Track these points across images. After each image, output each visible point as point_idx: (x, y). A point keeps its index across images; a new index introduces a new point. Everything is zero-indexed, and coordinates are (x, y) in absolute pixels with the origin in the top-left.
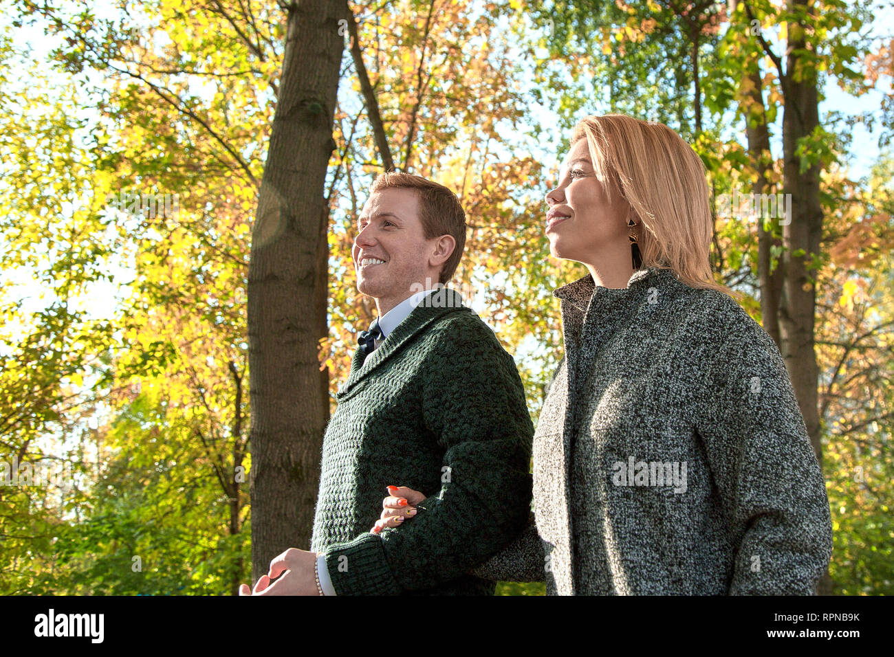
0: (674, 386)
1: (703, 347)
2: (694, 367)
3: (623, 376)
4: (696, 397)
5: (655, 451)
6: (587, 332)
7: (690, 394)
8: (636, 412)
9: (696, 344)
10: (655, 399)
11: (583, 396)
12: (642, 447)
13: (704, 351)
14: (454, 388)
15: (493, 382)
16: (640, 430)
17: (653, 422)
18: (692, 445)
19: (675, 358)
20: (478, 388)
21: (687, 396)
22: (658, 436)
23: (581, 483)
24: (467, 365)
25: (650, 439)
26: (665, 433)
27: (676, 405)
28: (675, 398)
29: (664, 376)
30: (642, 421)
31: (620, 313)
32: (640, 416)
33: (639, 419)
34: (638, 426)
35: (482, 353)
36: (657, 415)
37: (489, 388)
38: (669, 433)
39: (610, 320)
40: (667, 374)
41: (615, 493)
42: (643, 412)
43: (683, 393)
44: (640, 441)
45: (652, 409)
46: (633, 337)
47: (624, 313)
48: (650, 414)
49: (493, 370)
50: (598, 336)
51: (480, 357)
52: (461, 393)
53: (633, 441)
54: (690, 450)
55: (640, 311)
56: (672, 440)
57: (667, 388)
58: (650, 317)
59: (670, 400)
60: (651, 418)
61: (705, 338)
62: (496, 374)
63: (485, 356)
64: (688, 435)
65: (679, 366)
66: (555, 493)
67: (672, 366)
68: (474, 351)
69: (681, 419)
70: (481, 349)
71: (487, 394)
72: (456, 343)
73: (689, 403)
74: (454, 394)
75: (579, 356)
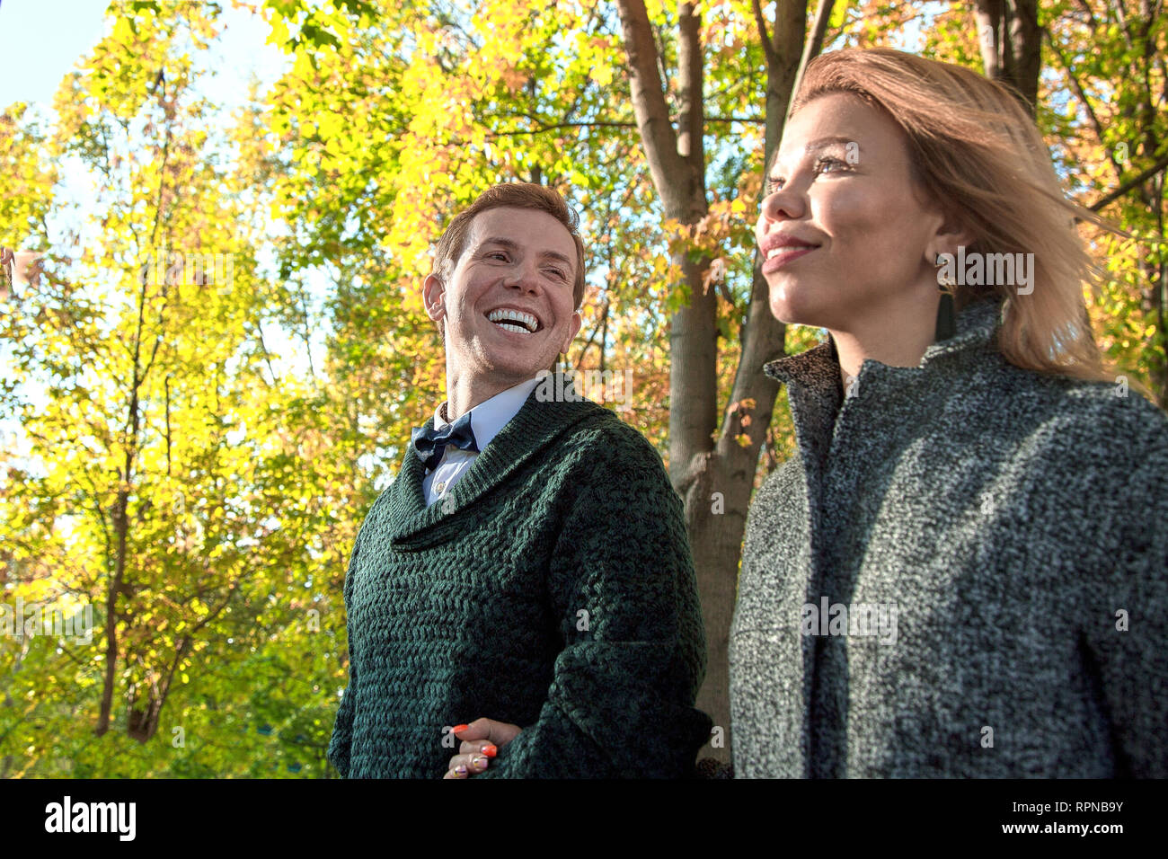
0: (1037, 546)
1: (1091, 474)
2: (1075, 512)
3: (926, 525)
4: (1081, 571)
5: (1003, 673)
6: (842, 443)
7: (1069, 563)
8: (960, 593)
9: (1077, 465)
10: (999, 571)
11: (837, 560)
12: (976, 665)
13: (1095, 481)
14: (593, 543)
15: (656, 540)
16: (972, 632)
17: (998, 617)
18: (1076, 667)
19: (1035, 491)
20: (630, 546)
21: (1063, 568)
22: (1011, 645)
23: (834, 728)
24: (621, 505)
25: (990, 648)
26: (1024, 640)
27: (1041, 584)
28: (1039, 570)
29: (1014, 525)
30: (975, 613)
31: (904, 412)
32: (969, 602)
33: (967, 610)
34: (967, 623)
35: (647, 491)
36: (1004, 602)
37: (648, 549)
38: (1031, 640)
39: (885, 424)
40: (1020, 523)
41: (912, 755)
42: (975, 594)
43: (1056, 562)
44: (972, 652)
45: (994, 590)
46: (939, 454)
47: (912, 412)
48: (990, 600)
49: (659, 522)
50: (861, 452)
51: (643, 496)
52: (602, 552)
53: (956, 652)
54: (1073, 678)
55: (948, 407)
56: (1039, 653)
57: (1023, 549)
58: (967, 421)
59: (1030, 574)
60: (994, 608)
61: (1095, 456)
62: (662, 529)
63: (652, 495)
64: (1067, 646)
65: (1044, 508)
66: (781, 740)
67: (1030, 507)
68: (635, 485)
69: (1053, 613)
70: (647, 484)
71: (644, 559)
72: (609, 466)
73: (1067, 582)
74: (591, 552)
75: (825, 486)
